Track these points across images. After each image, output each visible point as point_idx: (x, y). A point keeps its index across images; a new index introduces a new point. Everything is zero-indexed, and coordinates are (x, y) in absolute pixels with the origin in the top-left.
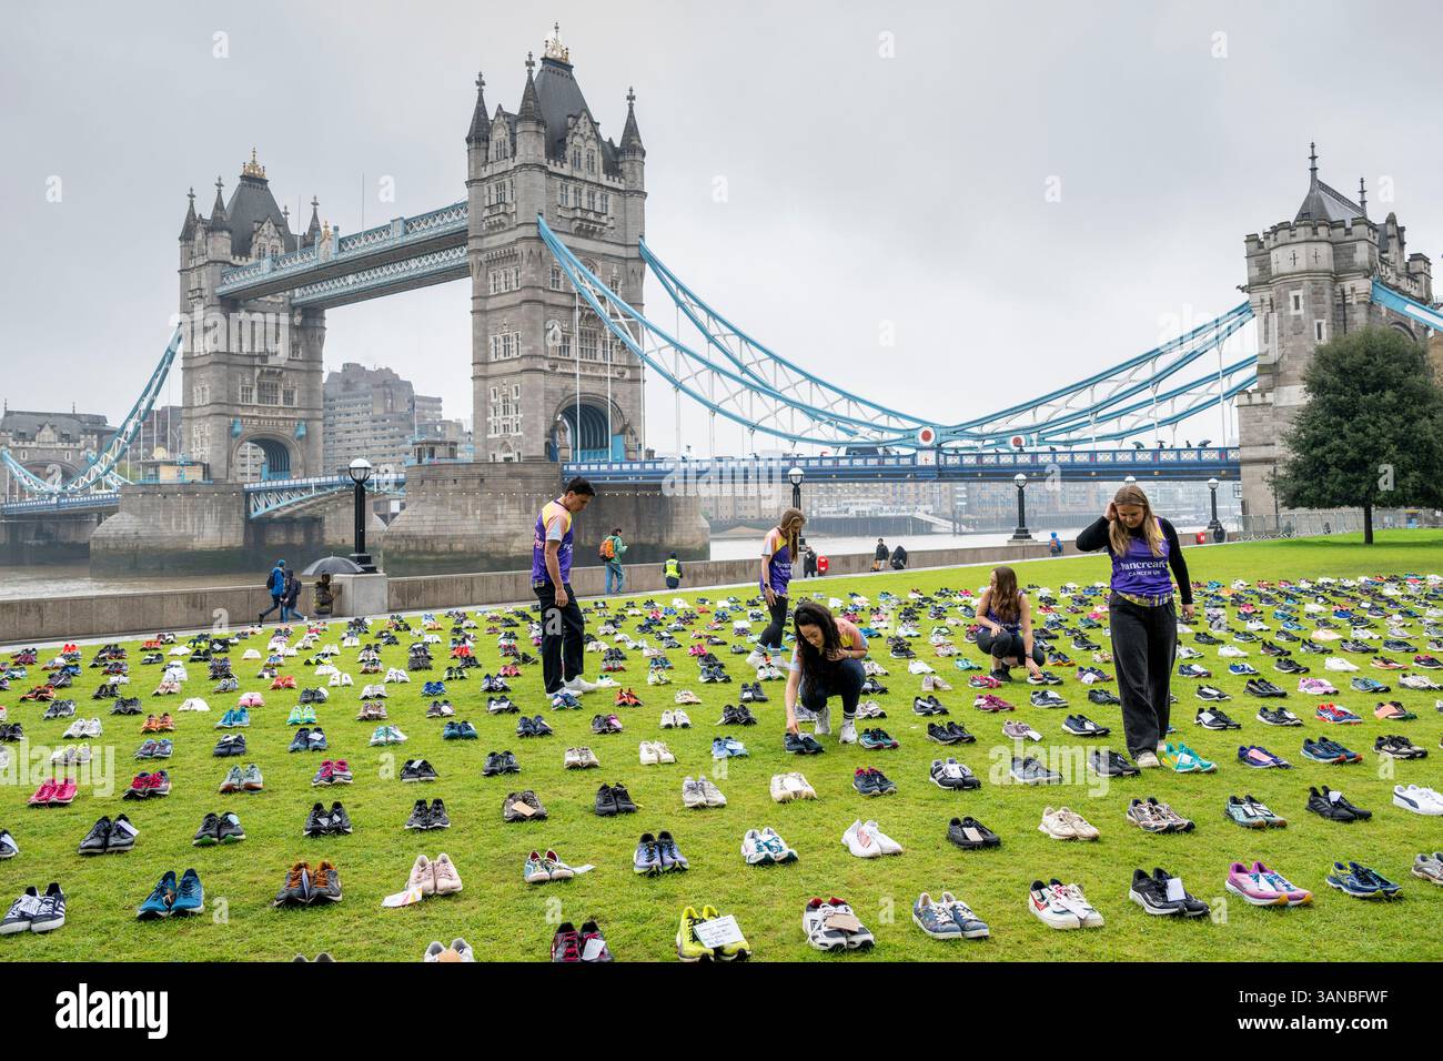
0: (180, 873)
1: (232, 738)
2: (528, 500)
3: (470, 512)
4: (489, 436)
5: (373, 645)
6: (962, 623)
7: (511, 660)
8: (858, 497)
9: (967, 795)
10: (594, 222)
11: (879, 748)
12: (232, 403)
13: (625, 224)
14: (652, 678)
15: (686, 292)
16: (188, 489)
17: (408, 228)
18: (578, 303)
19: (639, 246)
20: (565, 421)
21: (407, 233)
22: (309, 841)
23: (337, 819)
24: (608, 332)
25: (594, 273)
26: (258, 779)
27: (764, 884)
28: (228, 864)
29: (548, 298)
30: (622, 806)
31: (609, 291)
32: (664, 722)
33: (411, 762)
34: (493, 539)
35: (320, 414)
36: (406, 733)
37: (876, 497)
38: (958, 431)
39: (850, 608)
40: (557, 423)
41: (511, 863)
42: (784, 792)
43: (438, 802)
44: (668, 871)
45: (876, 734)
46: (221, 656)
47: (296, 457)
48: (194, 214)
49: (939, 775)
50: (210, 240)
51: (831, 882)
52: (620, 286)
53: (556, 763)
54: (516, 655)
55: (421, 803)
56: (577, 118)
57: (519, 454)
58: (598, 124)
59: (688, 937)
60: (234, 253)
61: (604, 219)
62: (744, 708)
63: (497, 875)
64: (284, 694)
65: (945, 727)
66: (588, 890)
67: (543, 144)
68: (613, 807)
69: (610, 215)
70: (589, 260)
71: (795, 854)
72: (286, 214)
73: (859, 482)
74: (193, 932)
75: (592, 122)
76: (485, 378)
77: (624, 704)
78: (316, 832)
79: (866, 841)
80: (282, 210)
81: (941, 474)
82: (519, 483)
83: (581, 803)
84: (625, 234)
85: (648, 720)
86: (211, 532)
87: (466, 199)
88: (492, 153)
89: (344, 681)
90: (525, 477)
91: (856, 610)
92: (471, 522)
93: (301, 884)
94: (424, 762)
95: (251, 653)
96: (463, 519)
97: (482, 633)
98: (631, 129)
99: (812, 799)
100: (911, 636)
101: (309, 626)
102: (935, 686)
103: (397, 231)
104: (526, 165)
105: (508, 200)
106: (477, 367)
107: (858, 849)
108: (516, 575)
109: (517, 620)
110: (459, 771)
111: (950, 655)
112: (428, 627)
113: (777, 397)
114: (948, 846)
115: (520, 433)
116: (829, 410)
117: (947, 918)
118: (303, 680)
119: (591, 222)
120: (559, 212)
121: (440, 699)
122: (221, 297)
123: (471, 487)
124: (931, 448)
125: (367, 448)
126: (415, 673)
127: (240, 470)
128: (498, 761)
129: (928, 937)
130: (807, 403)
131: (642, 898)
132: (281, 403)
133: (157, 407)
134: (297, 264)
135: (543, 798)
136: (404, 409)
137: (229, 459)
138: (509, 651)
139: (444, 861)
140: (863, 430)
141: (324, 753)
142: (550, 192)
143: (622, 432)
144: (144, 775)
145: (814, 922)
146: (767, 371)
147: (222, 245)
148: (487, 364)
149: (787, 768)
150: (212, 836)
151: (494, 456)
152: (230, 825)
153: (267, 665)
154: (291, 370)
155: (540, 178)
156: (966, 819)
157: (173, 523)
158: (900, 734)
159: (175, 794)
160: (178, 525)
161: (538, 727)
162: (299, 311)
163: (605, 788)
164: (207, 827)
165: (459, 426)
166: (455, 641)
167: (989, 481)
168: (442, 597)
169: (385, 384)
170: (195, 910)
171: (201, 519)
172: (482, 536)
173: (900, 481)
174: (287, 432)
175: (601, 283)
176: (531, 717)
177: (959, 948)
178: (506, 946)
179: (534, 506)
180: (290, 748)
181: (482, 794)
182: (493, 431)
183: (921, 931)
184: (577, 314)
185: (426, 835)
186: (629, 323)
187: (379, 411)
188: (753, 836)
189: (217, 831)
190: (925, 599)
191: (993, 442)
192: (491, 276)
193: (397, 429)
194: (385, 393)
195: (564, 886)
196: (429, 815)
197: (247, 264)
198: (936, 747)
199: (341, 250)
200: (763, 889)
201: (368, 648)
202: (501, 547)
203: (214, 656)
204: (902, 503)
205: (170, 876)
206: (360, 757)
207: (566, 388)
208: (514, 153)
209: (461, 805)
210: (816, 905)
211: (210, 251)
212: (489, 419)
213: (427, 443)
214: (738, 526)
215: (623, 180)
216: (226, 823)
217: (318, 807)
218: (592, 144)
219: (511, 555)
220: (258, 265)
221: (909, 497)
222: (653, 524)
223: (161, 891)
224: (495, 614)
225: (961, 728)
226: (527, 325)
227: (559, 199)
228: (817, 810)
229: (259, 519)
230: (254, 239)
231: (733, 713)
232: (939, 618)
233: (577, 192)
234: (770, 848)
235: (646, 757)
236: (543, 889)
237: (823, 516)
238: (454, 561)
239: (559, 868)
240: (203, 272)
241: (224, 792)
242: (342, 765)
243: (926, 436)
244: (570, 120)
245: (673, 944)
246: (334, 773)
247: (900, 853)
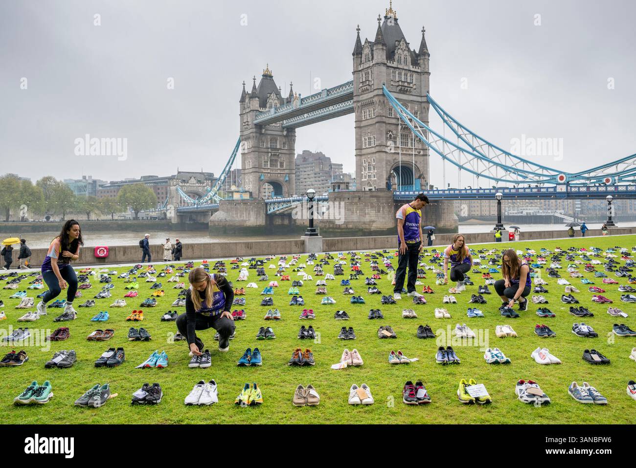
0: (253, 349)
1: (268, 298)
2: (379, 207)
3: (355, 212)
4: (362, 180)
5: (319, 264)
6: (582, 263)
7: (376, 272)
8: (528, 206)
9: (591, 340)
10: (407, 87)
11: (546, 316)
12: (260, 167)
13: (421, 87)
14: (438, 282)
15: (448, 115)
16: (244, 202)
17: (329, 93)
18: (400, 122)
19: (427, 96)
20: (394, 173)
21: (328, 95)
22: (300, 340)
23: (311, 332)
24: (413, 134)
25: (407, 109)
26: (279, 315)
27: (495, 372)
28: (270, 347)
29: (387, 120)
30: (429, 335)
31: (413, 116)
32: (445, 300)
33: (338, 312)
34: (364, 223)
35: (294, 172)
36: (335, 300)
37: (536, 206)
38: (577, 176)
39: (527, 255)
40: (391, 174)
41: (383, 355)
42: (502, 333)
43: (351, 328)
44: (451, 363)
45: (544, 310)
46: (261, 267)
47: (285, 189)
48: (245, 91)
49: (577, 330)
50: (251, 102)
51: (527, 374)
52: (418, 114)
53: (399, 315)
54: (378, 270)
55: (344, 328)
56: (399, 41)
57: (375, 187)
58: (409, 43)
59: (463, 392)
60: (260, 107)
61: (411, 85)
62: (481, 296)
63: (377, 359)
64: (286, 282)
65: (579, 309)
66: (416, 369)
67: (385, 54)
68: (425, 335)
69: (414, 83)
70: (405, 103)
71: (510, 360)
72: (280, 89)
73: (528, 199)
74: (259, 372)
75: (406, 43)
76: (361, 155)
77: (426, 292)
78: (302, 337)
79: (543, 357)
80: (278, 88)
81: (569, 195)
82: (375, 200)
83: (411, 332)
84: (421, 91)
85: (438, 299)
86: (253, 219)
87: (353, 80)
88: (363, 59)
89: (309, 278)
90: (377, 197)
91: (530, 256)
92: (355, 216)
93: (299, 357)
94: (344, 312)
95: (272, 266)
96: (352, 215)
97: (363, 261)
98: (423, 45)
99: (516, 337)
100: (557, 268)
101: (294, 256)
102: (572, 290)
103: (324, 95)
104: (378, 64)
105: (370, 79)
106: (358, 151)
107: (539, 360)
108: (375, 238)
109: (378, 256)
110: (359, 316)
111: (578, 277)
112: (341, 258)
113: (490, 161)
114: (583, 362)
115: (375, 179)
116: (514, 167)
117: (586, 394)
118: (293, 277)
119: (406, 87)
120: (392, 83)
121: (349, 287)
122: (256, 125)
123: (355, 201)
124: (564, 184)
125: (313, 185)
126: (337, 276)
127: (263, 194)
128: (374, 313)
129: (577, 402)
130: (504, 164)
131: (441, 374)
132: (279, 167)
133: (232, 169)
134: (285, 110)
135: (395, 330)
136: (327, 169)
137: (259, 190)
138: (375, 268)
139: (355, 352)
140: (531, 176)
141: (303, 307)
142: (388, 75)
143: (419, 177)
144: (236, 311)
145: (521, 390)
146: (485, 150)
147: (255, 104)
148: (361, 149)
149: (502, 323)
150: (263, 336)
151: (364, 188)
152: (270, 332)
153: (278, 271)
154: (283, 153)
155: (384, 68)
156: (592, 350)
157: (239, 215)
158: (556, 311)
159: (248, 319)
160: (241, 216)
161: (390, 300)
162: (285, 129)
163: (421, 327)
164: (261, 332)
165: (350, 176)
166: (352, 264)
167: (593, 199)
168: (344, 246)
169: (319, 159)
170: (259, 364)
171: (249, 214)
172: (360, 222)
173: (548, 199)
174: (281, 179)
175: (410, 113)
176: (387, 296)
177: (592, 408)
178: (383, 389)
179: (381, 209)
180: (290, 303)
181: (368, 327)
182: (364, 178)
183: (573, 398)
184: (400, 127)
185: (347, 341)
186: (422, 130)
187: (317, 170)
188: (489, 351)
189: (265, 334)
190: (563, 252)
191: (595, 181)
192: (363, 112)
193: (324, 177)
194: (319, 163)
195: (406, 366)
196: (348, 333)
197: (265, 111)
198: (574, 317)
199: (302, 104)
200: (495, 374)
201: (318, 265)
202: (368, 226)
203: (258, 267)
204: (549, 209)
205: (249, 350)
206: (317, 309)
207: (395, 159)
208: (373, 58)
209: (360, 330)
210: (522, 383)
211: (251, 106)
212: (362, 173)
213: (337, 183)
214: (470, 219)
215: (420, 68)
216: (268, 331)
217: (303, 327)
218: (406, 52)
219: (372, 230)
220: (269, 111)
221: (552, 206)
222: (433, 217)
223: (246, 355)
224: (368, 254)
225: (586, 310)
226: (378, 132)
227: (392, 77)
228: (518, 342)
229: (271, 214)
230: (268, 101)
231: (476, 298)
232: (571, 260)
233: (400, 74)
234: (497, 357)
235: (438, 314)
236: (397, 367)
237: (510, 215)
238: (348, 232)
239: (404, 358)
240: (249, 115)
241: (266, 319)
242: (311, 311)
243: (562, 178)
244: (397, 42)
245: (456, 394)
246: (308, 314)
247: (560, 364)
